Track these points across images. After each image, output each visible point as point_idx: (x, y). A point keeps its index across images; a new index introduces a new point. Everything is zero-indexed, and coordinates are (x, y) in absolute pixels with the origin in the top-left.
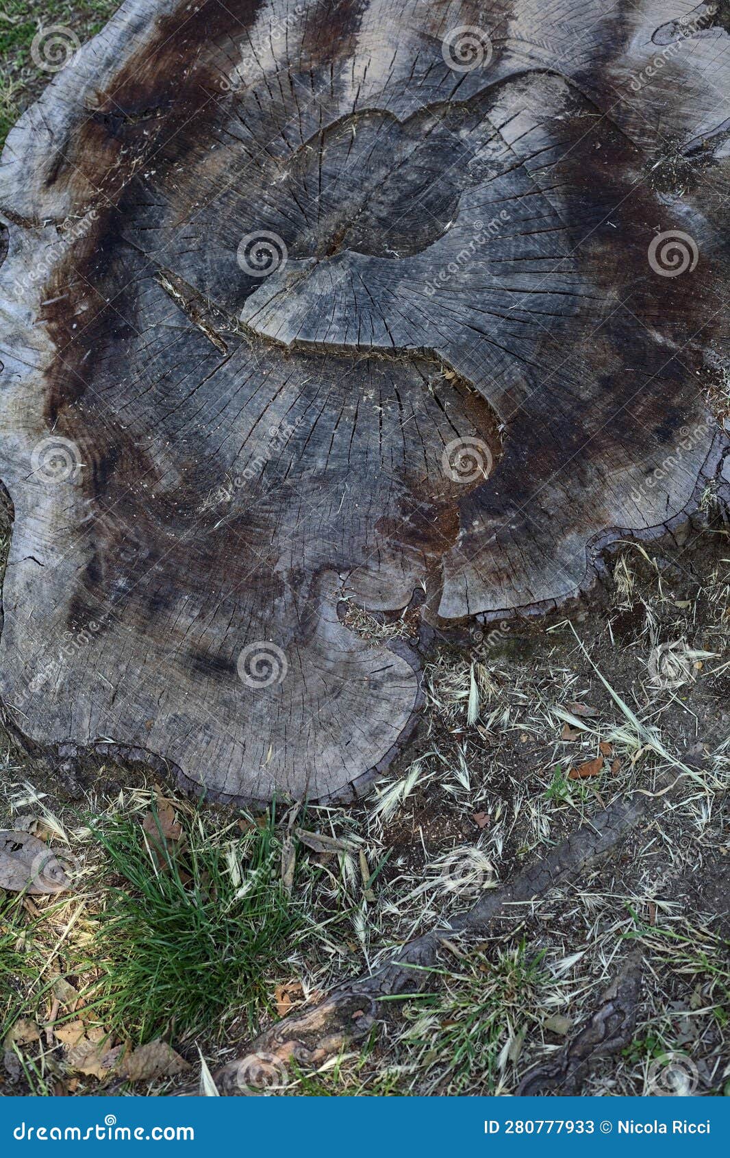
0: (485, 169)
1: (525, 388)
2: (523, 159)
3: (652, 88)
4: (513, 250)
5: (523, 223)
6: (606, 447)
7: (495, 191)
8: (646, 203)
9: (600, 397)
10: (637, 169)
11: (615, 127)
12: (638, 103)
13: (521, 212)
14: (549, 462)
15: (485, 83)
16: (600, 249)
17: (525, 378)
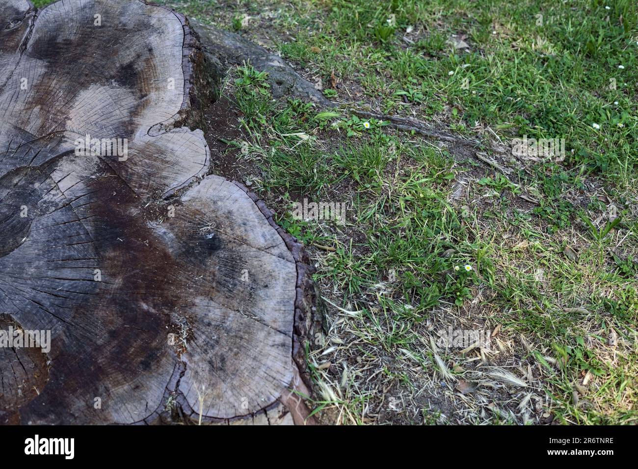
0: (48, 207)
1: (64, 338)
2: (70, 201)
3: (146, 161)
4: (61, 255)
5: (68, 238)
6: (111, 374)
7: (53, 219)
8: (141, 227)
9: (109, 343)
10: (137, 207)
11: (125, 183)
12: (139, 169)
13: (67, 232)
14: (77, 383)
15: (51, 156)
16: (113, 254)
17: (64, 332)
